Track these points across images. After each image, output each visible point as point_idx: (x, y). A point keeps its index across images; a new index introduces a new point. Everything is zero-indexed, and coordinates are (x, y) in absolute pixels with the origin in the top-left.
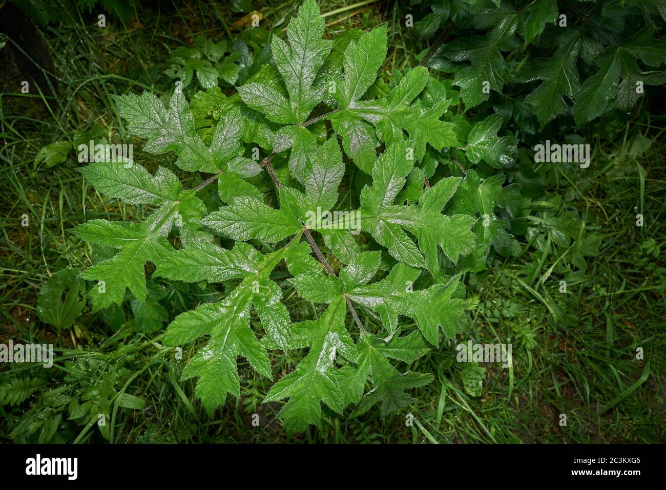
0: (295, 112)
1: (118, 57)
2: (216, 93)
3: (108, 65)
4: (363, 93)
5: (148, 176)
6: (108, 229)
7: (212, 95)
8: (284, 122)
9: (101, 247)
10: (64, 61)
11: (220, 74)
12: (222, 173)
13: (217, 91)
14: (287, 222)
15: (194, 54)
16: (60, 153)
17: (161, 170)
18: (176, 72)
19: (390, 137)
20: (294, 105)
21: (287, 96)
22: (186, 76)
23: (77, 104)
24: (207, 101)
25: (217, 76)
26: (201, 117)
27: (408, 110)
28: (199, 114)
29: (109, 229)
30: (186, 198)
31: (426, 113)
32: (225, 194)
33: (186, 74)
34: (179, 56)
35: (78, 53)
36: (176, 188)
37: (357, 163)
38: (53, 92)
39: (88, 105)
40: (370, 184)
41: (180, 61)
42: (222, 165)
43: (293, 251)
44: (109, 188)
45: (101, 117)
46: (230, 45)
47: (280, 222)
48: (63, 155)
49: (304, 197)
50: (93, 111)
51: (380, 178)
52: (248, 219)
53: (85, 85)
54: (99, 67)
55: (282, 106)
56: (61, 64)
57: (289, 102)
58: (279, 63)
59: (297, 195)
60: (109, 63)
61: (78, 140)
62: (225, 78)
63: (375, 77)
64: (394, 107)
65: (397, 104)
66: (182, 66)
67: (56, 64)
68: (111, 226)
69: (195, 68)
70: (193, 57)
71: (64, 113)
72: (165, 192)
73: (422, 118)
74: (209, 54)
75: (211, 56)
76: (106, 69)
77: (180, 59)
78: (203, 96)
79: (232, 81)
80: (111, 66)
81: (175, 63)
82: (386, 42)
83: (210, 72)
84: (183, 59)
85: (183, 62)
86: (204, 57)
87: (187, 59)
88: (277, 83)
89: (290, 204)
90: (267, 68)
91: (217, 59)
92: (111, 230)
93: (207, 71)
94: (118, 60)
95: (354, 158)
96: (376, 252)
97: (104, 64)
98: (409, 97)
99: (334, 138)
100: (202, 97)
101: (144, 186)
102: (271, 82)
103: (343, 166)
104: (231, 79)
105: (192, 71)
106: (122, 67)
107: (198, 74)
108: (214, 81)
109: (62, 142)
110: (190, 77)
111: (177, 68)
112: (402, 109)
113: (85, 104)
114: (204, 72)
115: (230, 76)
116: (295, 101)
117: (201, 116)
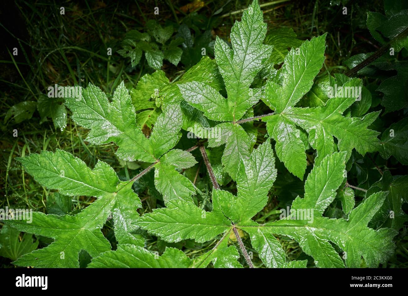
0: (231, 111)
1: (83, 31)
2: (160, 77)
3: (75, 36)
4: (298, 100)
5: (86, 169)
6: (43, 221)
7: (157, 78)
8: (221, 120)
9: (54, 199)
10: (38, 31)
11: (165, 55)
12: (159, 163)
13: (161, 75)
14: (217, 222)
15: (144, 37)
16: (27, 111)
17: (100, 164)
18: (127, 52)
19: (321, 144)
20: (230, 104)
21: (225, 96)
22: (136, 57)
23: (47, 67)
24: (152, 83)
25: (163, 58)
26: (145, 99)
27: (341, 119)
28: (144, 96)
29: (45, 221)
30: (123, 190)
31: (356, 122)
32: (161, 184)
33: (136, 55)
34: (131, 39)
35: (50, 25)
36: (113, 181)
37: (287, 166)
38: (26, 58)
39: (56, 68)
40: (302, 196)
41: (132, 43)
42: (159, 156)
43: (222, 253)
44: (47, 179)
45: (67, 79)
46: (176, 27)
47: (211, 223)
48: (29, 113)
49: (235, 199)
50: (60, 74)
51: (312, 189)
52: (180, 221)
53: (54, 53)
54: (67, 38)
55: (220, 104)
56: (35, 33)
57: (227, 101)
58: (221, 65)
59: (229, 197)
60: (77, 34)
61: (41, 103)
62: (170, 60)
63: (312, 84)
64: (327, 115)
65: (331, 113)
66: (133, 48)
67: (31, 33)
68: (47, 219)
69: (144, 50)
70: (144, 40)
71: (35, 75)
72: (104, 185)
73: (352, 126)
74: (158, 36)
75: (159, 38)
76: (73, 39)
77: (131, 41)
78: (148, 78)
79: (176, 62)
80: (78, 36)
81: (127, 45)
82: (324, 51)
83: (157, 54)
84: (134, 41)
85: (134, 44)
86: (153, 40)
87: (138, 41)
88: (216, 76)
89: (222, 206)
90: (208, 61)
91: (164, 41)
92: (47, 222)
93: (153, 53)
94: (84, 33)
95: (285, 162)
96: (302, 262)
97: (72, 34)
98: (342, 107)
99: (267, 143)
100: (147, 80)
101: (82, 178)
102: (210, 75)
103: (275, 171)
104: (175, 61)
105: (141, 52)
106: (86, 38)
107: (146, 54)
108: (160, 62)
109: (29, 102)
110: (140, 57)
111: (129, 49)
112: (335, 117)
113: (54, 68)
114: (152, 53)
115: (174, 57)
116: (232, 100)
117: (145, 97)
